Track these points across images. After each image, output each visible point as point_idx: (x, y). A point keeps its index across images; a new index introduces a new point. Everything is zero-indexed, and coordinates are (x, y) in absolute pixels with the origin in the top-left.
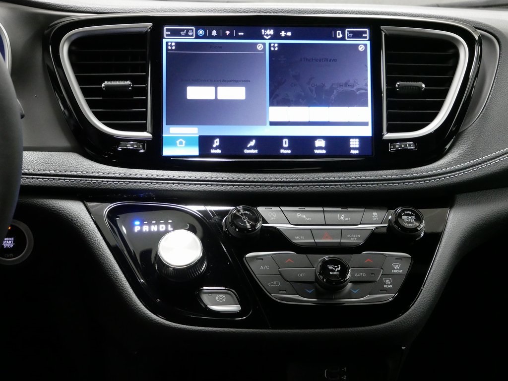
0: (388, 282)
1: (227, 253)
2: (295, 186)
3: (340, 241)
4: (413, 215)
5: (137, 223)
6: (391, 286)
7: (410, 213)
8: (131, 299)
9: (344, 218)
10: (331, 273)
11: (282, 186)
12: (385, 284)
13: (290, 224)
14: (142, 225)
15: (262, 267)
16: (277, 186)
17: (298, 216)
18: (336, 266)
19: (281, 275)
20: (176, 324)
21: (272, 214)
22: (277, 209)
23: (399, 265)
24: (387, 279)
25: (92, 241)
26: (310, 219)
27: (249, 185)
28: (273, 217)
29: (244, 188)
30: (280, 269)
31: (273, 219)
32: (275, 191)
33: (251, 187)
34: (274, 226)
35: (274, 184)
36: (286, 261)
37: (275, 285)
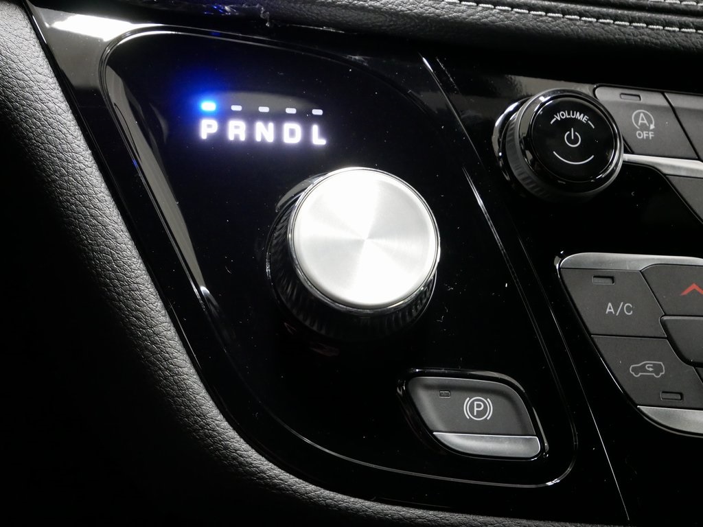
1: (487, 216)
5: (208, 105)
8: (182, 391)
11: (681, 26)
13: (699, 159)
14: (223, 116)
15: (610, 309)
16: (666, 24)
19: (670, 338)
20: (332, 494)
21: (641, 118)
22: (656, 99)
25: (53, 163)
27: (578, 11)
28: (647, 129)
29: (562, 20)
30: (665, 318)
31: (648, 137)
32: (658, 39)
33: (584, 19)
34: (651, 164)
35: (658, 16)
36: (683, 291)
37: (649, 372)
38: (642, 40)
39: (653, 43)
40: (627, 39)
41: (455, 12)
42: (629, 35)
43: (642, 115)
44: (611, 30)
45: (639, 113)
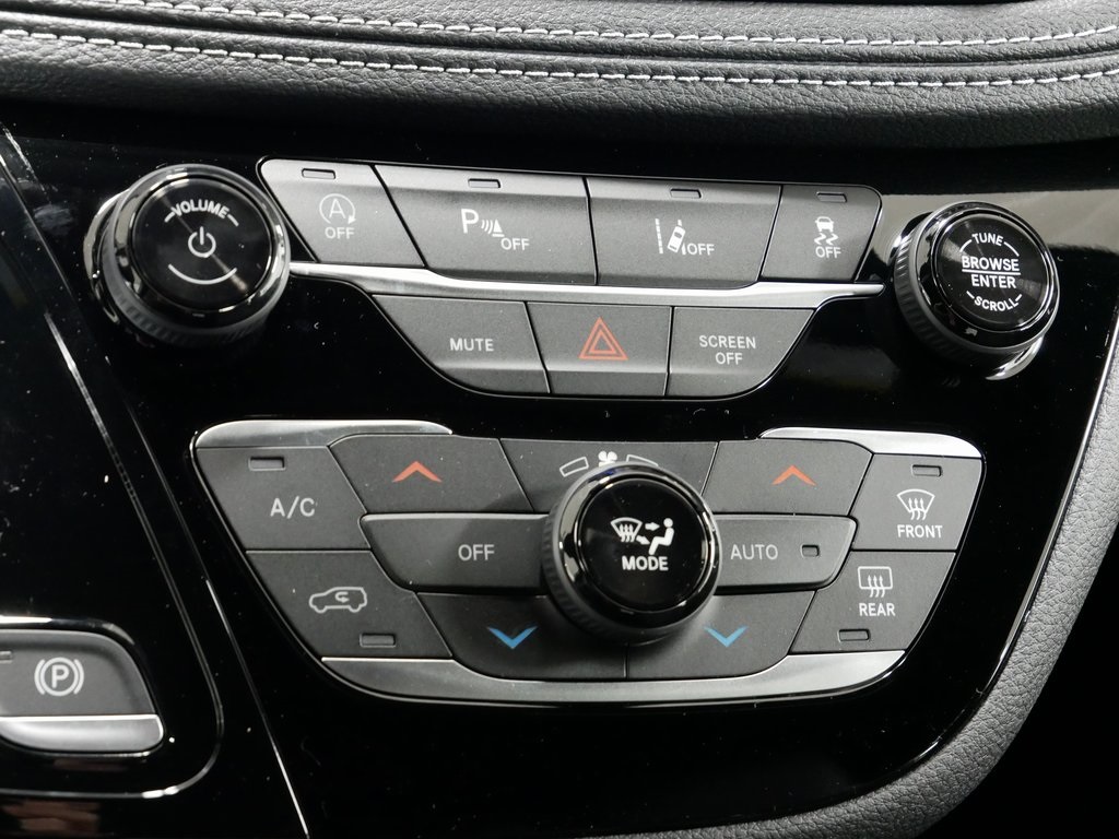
0: (876, 587)
2: (460, 63)
3: (663, 370)
4: (1010, 255)
6: (891, 609)
7: (996, 240)
9: (686, 241)
10: (629, 564)
11: (394, 60)
12: (866, 597)
13: (426, 267)
15: (277, 507)
16: (369, 58)
17: (465, 222)
18: (652, 526)
19: (373, 548)
21: (336, 206)
22: (357, 175)
23: (927, 499)
24: (872, 573)
26: (524, 243)
27: (224, 43)
28: (343, 223)
29: (200, 56)
30: (369, 518)
31: (343, 237)
32: (356, 82)
33: (234, 54)
34: (347, 278)
35: (354, 46)
36: (398, 474)
37: (340, 603)
38: (331, 85)
39: (348, 88)
40: (306, 84)
41: (21, 50)
42: (310, 77)
43: (335, 200)
44: (280, 71)
45: (332, 198)
